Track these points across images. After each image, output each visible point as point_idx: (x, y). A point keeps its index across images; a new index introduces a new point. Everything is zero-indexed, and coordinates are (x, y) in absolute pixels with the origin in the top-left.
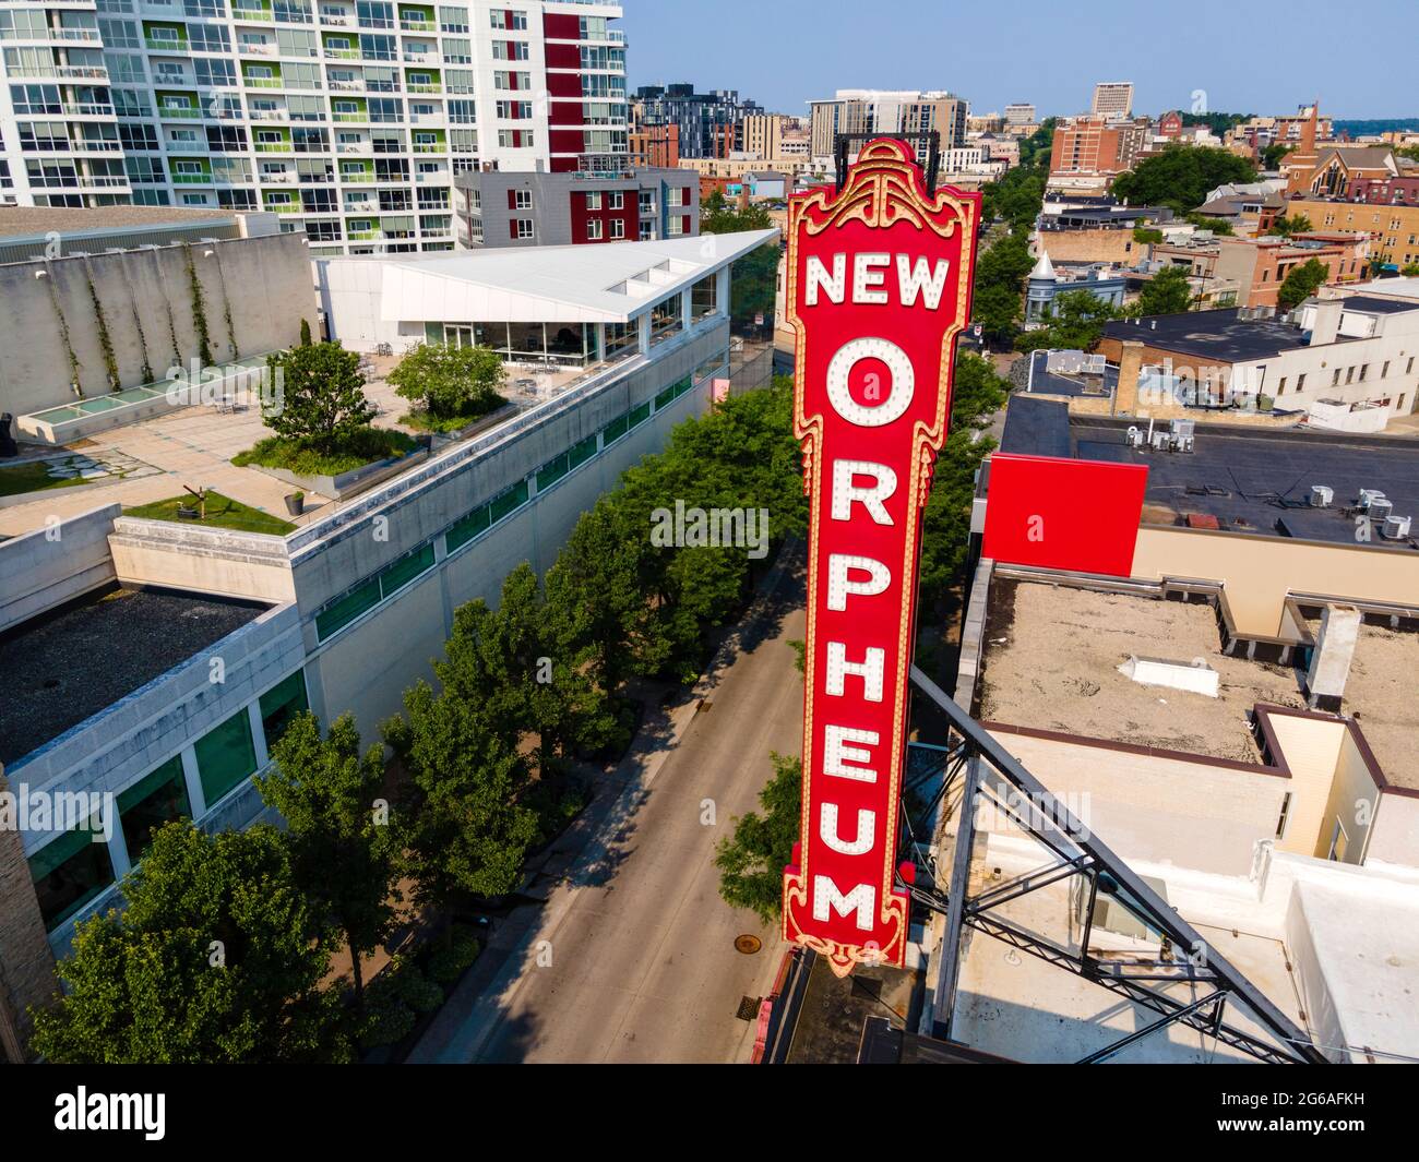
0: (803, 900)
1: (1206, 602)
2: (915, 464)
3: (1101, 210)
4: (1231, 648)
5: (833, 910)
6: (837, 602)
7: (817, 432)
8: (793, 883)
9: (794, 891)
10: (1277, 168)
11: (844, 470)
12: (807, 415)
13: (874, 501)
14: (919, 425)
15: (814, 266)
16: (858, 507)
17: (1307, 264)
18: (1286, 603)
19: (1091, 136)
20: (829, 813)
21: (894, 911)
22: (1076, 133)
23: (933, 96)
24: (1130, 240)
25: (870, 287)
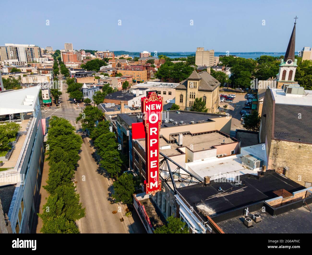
0: (149, 187)
1: (161, 138)
2: (159, 127)
3: (83, 72)
4: (168, 142)
5: (153, 186)
6: (151, 145)
7: (148, 125)
8: (148, 185)
9: (148, 186)
10: (108, 62)
11: (151, 129)
12: (147, 123)
13: (155, 132)
14: (159, 122)
15: (147, 106)
16: (153, 133)
17: (125, 82)
18: (170, 135)
19: (71, 55)
20: (152, 173)
21: (160, 183)
22: (68, 55)
23: (32, 46)
24: (94, 79)
25: (153, 108)
